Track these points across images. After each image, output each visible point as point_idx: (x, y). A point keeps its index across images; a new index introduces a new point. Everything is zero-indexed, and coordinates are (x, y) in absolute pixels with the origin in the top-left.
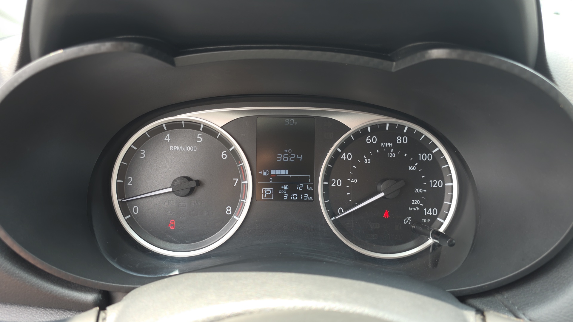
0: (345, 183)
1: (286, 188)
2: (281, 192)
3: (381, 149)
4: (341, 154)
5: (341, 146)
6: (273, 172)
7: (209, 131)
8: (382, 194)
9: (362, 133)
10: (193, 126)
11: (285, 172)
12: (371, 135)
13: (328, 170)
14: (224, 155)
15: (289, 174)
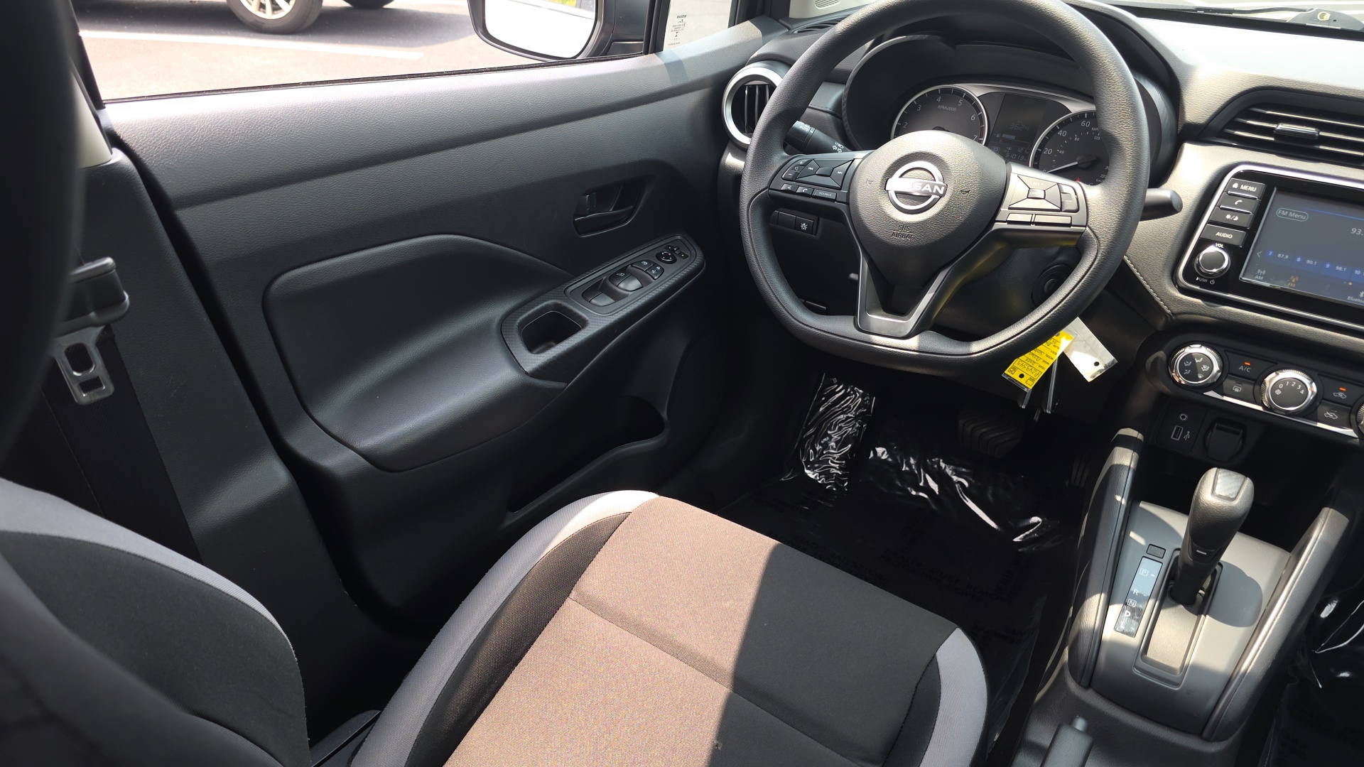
0: (1055, 152)
1: (1009, 149)
2: (1005, 151)
3: (1091, 132)
4: (1059, 130)
5: (1060, 124)
6: (1004, 136)
7: (969, 98)
8: (1076, 163)
9: (1080, 116)
10: (960, 93)
11: (1013, 137)
12: (1087, 119)
13: (1044, 140)
14: (973, 117)
15: (1015, 139)
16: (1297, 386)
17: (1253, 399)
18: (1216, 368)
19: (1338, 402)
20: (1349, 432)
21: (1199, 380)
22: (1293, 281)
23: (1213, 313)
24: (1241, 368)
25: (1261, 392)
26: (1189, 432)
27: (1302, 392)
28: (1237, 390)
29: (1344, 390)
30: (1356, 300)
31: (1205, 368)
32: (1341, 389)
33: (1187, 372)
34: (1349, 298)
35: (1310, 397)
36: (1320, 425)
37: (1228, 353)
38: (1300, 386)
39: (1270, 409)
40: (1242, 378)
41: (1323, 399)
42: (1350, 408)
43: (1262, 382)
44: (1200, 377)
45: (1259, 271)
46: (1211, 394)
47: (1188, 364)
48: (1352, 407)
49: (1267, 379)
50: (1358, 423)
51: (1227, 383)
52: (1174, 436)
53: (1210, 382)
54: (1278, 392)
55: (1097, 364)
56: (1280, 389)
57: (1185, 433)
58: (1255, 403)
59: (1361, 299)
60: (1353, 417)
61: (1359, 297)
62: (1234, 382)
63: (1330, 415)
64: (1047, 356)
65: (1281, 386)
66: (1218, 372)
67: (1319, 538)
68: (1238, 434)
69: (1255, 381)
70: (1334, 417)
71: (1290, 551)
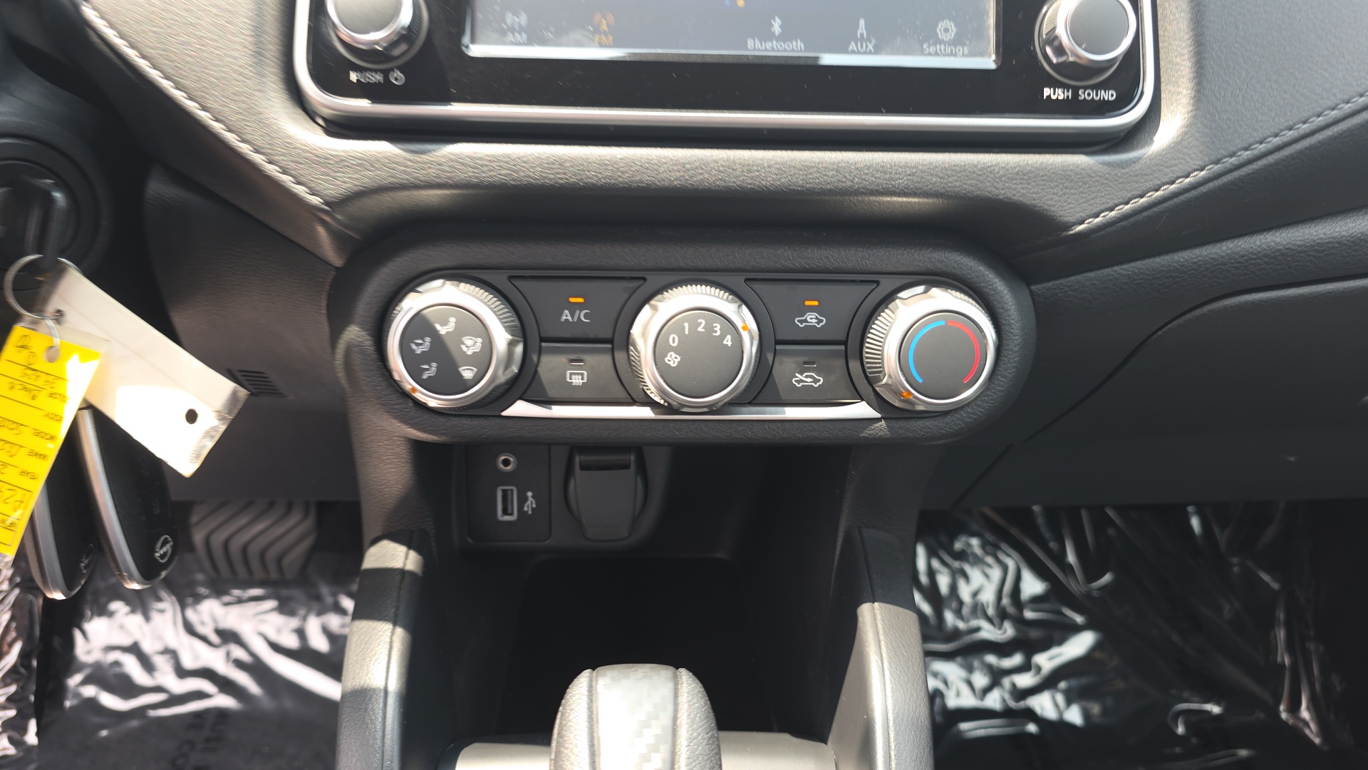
16: (709, 328)
17: (622, 395)
18: (501, 338)
19: (809, 340)
20: (861, 410)
21: (464, 385)
22: (604, 27)
23: (431, 173)
24: (566, 315)
25: (634, 369)
26: (530, 494)
27: (728, 341)
28: (577, 381)
29: (816, 303)
30: (769, 45)
31: (471, 345)
32: (808, 303)
33: (431, 370)
34: (750, 43)
35: (750, 348)
36: (792, 413)
37: (518, 283)
38: (718, 327)
39: (670, 409)
40: (578, 341)
41: (778, 342)
42: (842, 347)
43: (627, 342)
44: (468, 374)
45: (510, 18)
46: (521, 408)
47: (422, 346)
48: (845, 343)
49: (636, 331)
50: (871, 381)
51: (551, 365)
52: (505, 512)
53: (503, 378)
54: (673, 360)
55: (192, 416)
56: (675, 350)
57: (523, 500)
58: (633, 402)
59: (779, 39)
60: (854, 365)
61: (770, 36)
62: (561, 360)
63: (805, 379)
64: (38, 433)
65: (674, 340)
66: (511, 344)
67: (891, 718)
68: (627, 467)
69: (610, 341)
70: (816, 381)
71: (824, 740)
